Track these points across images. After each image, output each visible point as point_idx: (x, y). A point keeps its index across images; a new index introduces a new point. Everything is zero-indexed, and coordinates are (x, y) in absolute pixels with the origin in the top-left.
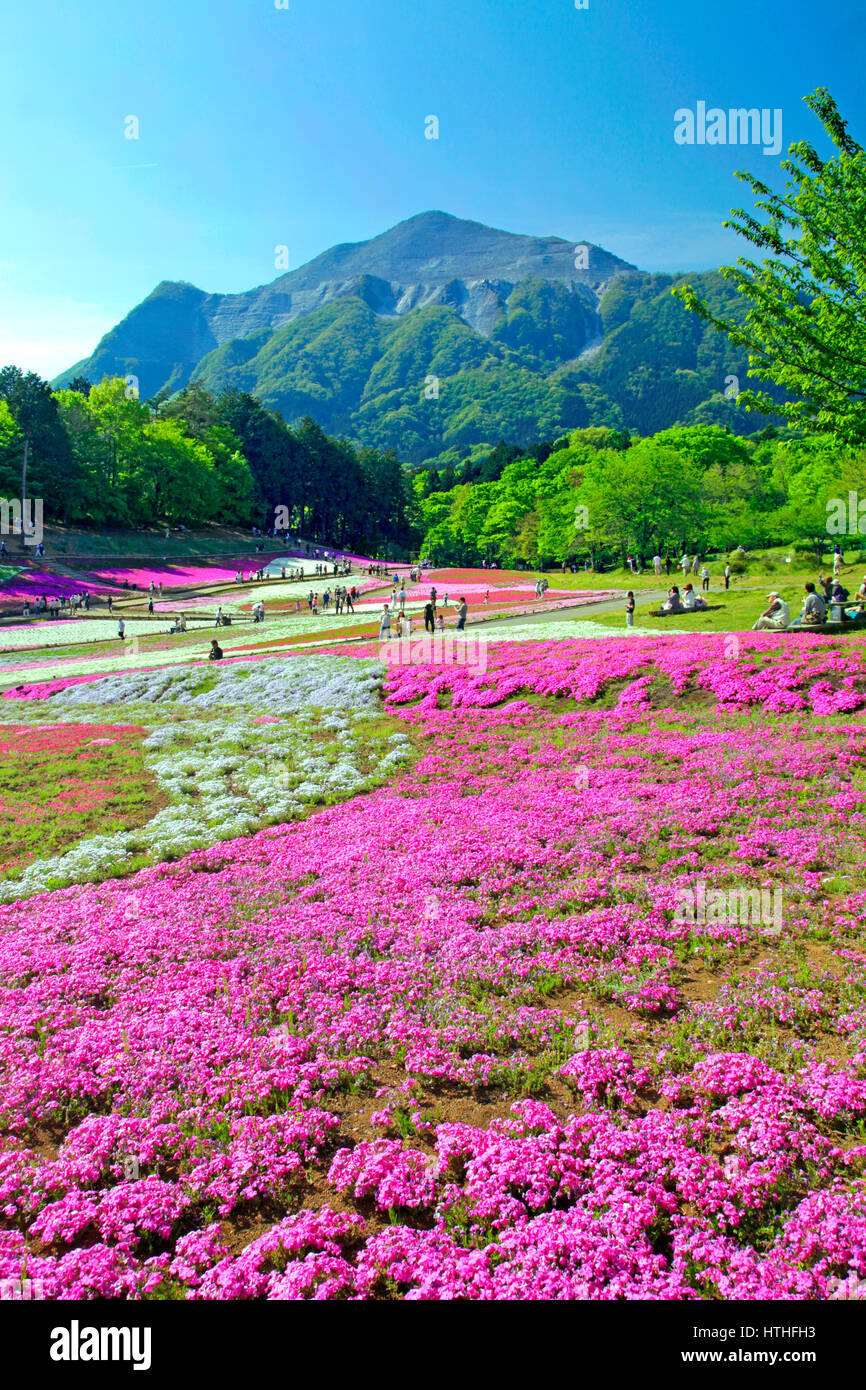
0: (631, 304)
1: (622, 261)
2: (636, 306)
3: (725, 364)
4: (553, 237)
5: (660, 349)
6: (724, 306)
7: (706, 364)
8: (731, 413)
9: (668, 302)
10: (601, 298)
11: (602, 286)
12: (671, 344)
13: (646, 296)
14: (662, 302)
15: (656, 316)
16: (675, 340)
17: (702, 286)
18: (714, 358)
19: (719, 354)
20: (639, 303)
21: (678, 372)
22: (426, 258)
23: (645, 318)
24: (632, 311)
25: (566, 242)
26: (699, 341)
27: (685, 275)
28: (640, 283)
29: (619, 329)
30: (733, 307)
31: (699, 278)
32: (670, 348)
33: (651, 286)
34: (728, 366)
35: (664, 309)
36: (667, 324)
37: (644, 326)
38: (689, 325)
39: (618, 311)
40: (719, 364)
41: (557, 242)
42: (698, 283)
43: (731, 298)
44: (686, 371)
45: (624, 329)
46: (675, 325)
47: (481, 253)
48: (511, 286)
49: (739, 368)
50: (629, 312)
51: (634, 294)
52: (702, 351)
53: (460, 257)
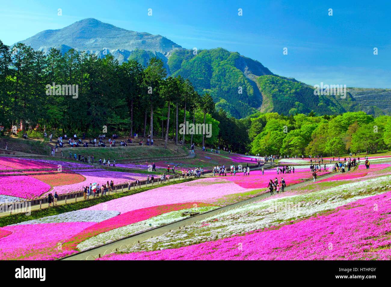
0: (181, 62)
1: (175, 44)
2: (183, 62)
3: (222, 87)
4: (145, 33)
5: (195, 80)
6: (219, 64)
7: (214, 87)
8: (229, 107)
9: (197, 62)
10: (169, 59)
11: (168, 53)
12: (199, 78)
13: (187, 59)
14: (194, 61)
15: (192, 67)
16: (201, 77)
17: (210, 55)
18: (218, 84)
19: (219, 83)
20: (184, 61)
21: (204, 90)
22: (89, 38)
23: (188, 67)
24: (182, 64)
25: (151, 35)
26: (211, 78)
27: (202, 51)
28: (184, 53)
29: (177, 72)
30: (223, 64)
31: (208, 52)
32: (200, 80)
33: (189, 54)
34: (223, 88)
35: (195, 64)
36: (197, 70)
37: (188, 71)
38: (206, 71)
39: (176, 64)
40: (220, 87)
41: (147, 34)
42: (208, 54)
43: (222, 60)
44: (208, 90)
45: (179, 72)
46: (200, 71)
47: (113, 38)
48: (129, 52)
49: (228, 89)
50: (180, 65)
51: (182, 58)
52: (213, 81)
53: (104, 39)
